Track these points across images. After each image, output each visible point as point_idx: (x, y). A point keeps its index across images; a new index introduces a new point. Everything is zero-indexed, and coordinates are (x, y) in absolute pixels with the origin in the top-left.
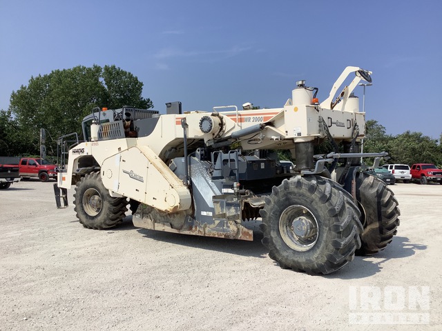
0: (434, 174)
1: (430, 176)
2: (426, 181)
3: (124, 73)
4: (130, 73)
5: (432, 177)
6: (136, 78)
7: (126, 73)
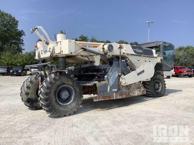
0: (187, 72)
1: (185, 73)
2: (183, 76)
3: (7, 15)
4: (10, 15)
5: (186, 74)
6: (14, 18)
7: (8, 14)
